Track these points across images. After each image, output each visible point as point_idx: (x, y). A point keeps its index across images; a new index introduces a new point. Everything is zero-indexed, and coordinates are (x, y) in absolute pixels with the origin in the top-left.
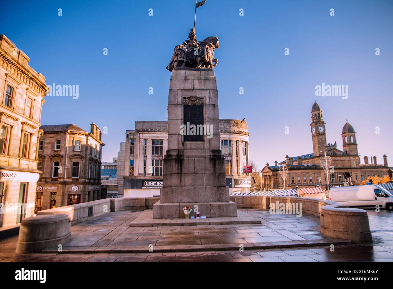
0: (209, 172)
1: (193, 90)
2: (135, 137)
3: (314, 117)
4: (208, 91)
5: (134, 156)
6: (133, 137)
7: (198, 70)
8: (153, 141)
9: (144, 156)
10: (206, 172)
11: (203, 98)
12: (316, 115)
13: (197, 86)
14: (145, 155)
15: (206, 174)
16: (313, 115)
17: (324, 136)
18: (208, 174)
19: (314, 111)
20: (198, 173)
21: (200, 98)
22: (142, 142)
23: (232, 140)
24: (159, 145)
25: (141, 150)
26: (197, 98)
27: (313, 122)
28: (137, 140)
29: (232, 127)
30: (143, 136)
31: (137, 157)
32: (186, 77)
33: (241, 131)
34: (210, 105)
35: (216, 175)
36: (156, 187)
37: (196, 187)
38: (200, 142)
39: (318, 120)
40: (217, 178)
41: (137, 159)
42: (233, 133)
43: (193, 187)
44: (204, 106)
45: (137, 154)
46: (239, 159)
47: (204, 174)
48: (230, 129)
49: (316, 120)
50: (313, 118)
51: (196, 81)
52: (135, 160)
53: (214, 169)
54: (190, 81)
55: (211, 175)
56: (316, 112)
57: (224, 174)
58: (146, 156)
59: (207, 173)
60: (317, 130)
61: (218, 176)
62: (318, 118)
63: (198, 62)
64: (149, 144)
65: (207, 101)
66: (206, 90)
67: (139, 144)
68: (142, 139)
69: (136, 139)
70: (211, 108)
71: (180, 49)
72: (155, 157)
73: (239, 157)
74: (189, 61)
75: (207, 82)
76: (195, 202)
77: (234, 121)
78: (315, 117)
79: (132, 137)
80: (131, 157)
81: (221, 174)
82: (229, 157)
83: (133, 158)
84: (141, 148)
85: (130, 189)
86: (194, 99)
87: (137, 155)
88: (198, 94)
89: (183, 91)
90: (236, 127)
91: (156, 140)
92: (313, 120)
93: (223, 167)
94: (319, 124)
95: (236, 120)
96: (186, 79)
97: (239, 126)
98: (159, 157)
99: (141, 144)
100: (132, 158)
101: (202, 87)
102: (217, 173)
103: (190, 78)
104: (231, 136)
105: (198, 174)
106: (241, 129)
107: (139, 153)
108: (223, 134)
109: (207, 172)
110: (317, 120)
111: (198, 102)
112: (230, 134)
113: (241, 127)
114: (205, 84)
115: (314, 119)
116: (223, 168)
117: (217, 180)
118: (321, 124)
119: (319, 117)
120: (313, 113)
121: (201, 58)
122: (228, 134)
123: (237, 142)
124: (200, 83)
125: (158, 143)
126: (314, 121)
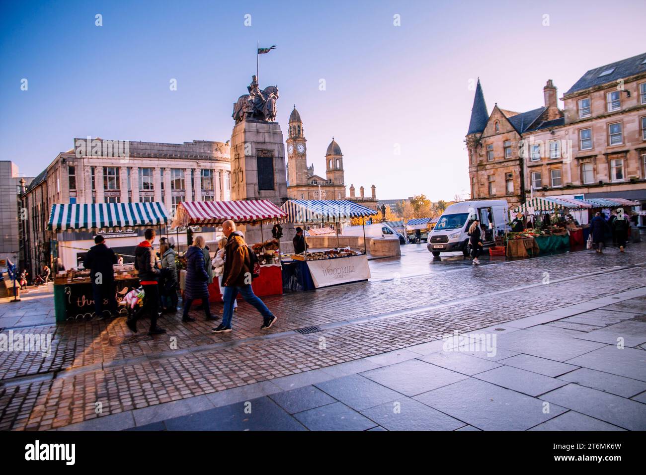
1: (264, 143)
2: (76, 163)
3: (292, 130)
4: (277, 145)
5: (76, 192)
6: (73, 163)
7: (266, 123)
8: (105, 169)
9: (93, 192)
11: (273, 151)
12: (294, 128)
13: (267, 140)
14: (94, 190)
16: (291, 127)
17: (304, 158)
19: (293, 122)
21: (270, 151)
22: (87, 171)
23: (214, 170)
24: (114, 175)
25: (87, 183)
26: (268, 151)
27: (291, 138)
28: (79, 167)
29: (214, 152)
30: (89, 162)
31: (82, 193)
32: (257, 130)
33: (225, 158)
34: (278, 157)
36: (114, 236)
38: (272, 191)
39: (297, 136)
41: (82, 196)
42: (217, 160)
44: (274, 159)
45: (81, 189)
46: (223, 194)
48: (212, 155)
49: (295, 135)
50: (291, 131)
51: (266, 135)
52: (79, 198)
54: (261, 134)
56: (295, 124)
58: (95, 192)
60: (295, 150)
62: (297, 132)
63: (265, 115)
64: (99, 174)
65: (276, 154)
66: (275, 143)
67: (84, 173)
68: (88, 166)
69: (77, 166)
70: (280, 160)
71: (250, 101)
72: (109, 193)
73: (223, 192)
74: (256, 112)
75: (275, 135)
77: (217, 143)
78: (293, 130)
79: (71, 163)
80: (71, 193)
82: (210, 192)
83: (75, 195)
84: (87, 179)
85: (73, 240)
86: (266, 152)
87: (81, 191)
88: (269, 147)
89: (257, 144)
90: (219, 152)
91: (109, 167)
92: (291, 134)
94: (299, 141)
95: (219, 143)
96: (258, 132)
97: (223, 151)
98: (115, 193)
99: (87, 174)
100: (73, 194)
101: (272, 141)
103: (262, 131)
104: (213, 164)
106: (225, 154)
107: (84, 187)
108: (203, 161)
110: (296, 134)
111: (269, 155)
112: (213, 161)
113: (225, 153)
114: (274, 138)
115: (292, 133)
118: (301, 141)
119: (299, 131)
120: (291, 124)
121: (269, 111)
122: (210, 161)
123: (221, 171)
124: (270, 137)
125: (112, 173)
126: (292, 136)
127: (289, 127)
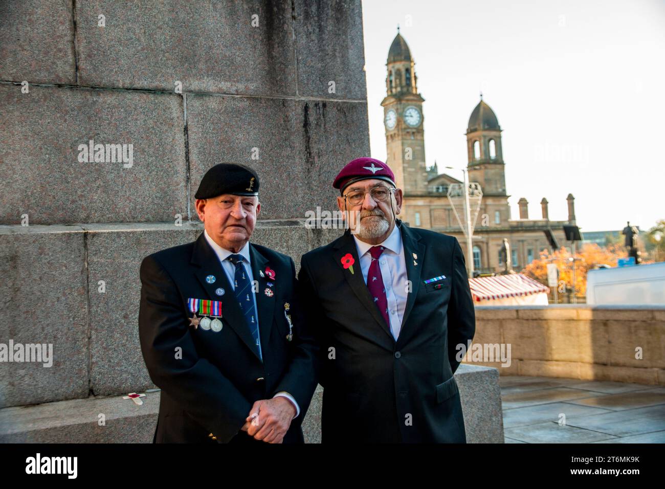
0: (225, 85)
3: (393, 78)
10: (196, 85)
12: (398, 73)
15: (197, 103)
16: (390, 74)
17: (418, 138)
18: (213, 104)
19: (395, 61)
20: (114, 89)
27: (391, 95)
35: (287, 120)
37: (92, 229)
39: (405, 90)
40: (298, 142)
43: (60, 230)
47: (173, 102)
49: (399, 89)
50: (391, 82)
53: (270, 56)
55: (238, 112)
56: (400, 65)
57: (353, 107)
59: (201, 94)
60: (400, 119)
61: (306, 124)
62: (404, 83)
76: (91, 393)
78: (396, 79)
81: (332, 113)
92: (391, 87)
93: (345, 48)
94: (408, 100)
102: (298, 97)
105: (109, 99)
109: (208, 84)
110: (402, 87)
115: (393, 84)
116: (344, 57)
117: (298, 166)
118: (412, 100)
119: (409, 79)
120: (391, 66)
126: (394, 90)
127: (386, 74)
